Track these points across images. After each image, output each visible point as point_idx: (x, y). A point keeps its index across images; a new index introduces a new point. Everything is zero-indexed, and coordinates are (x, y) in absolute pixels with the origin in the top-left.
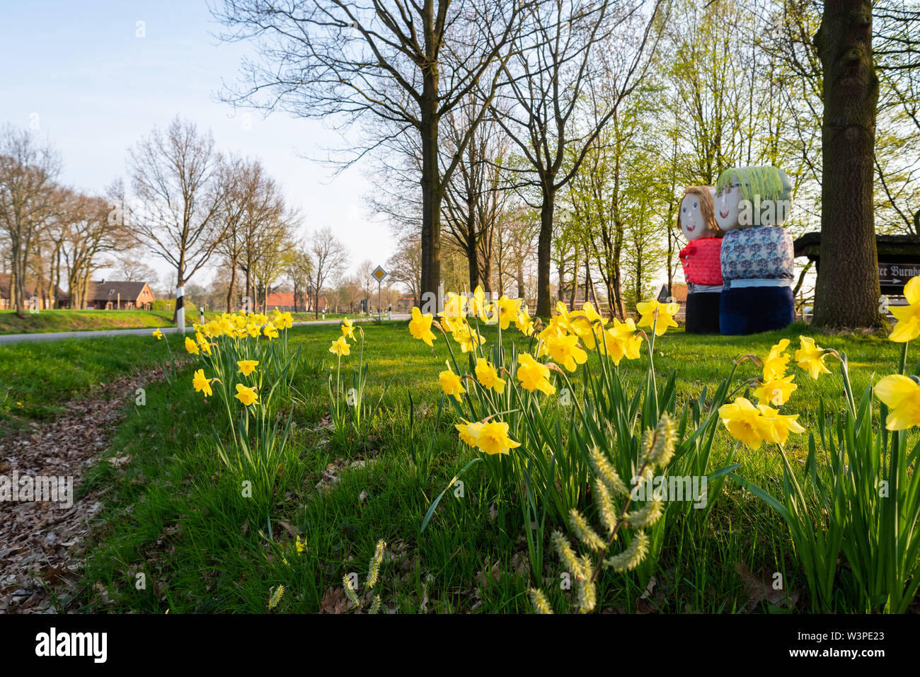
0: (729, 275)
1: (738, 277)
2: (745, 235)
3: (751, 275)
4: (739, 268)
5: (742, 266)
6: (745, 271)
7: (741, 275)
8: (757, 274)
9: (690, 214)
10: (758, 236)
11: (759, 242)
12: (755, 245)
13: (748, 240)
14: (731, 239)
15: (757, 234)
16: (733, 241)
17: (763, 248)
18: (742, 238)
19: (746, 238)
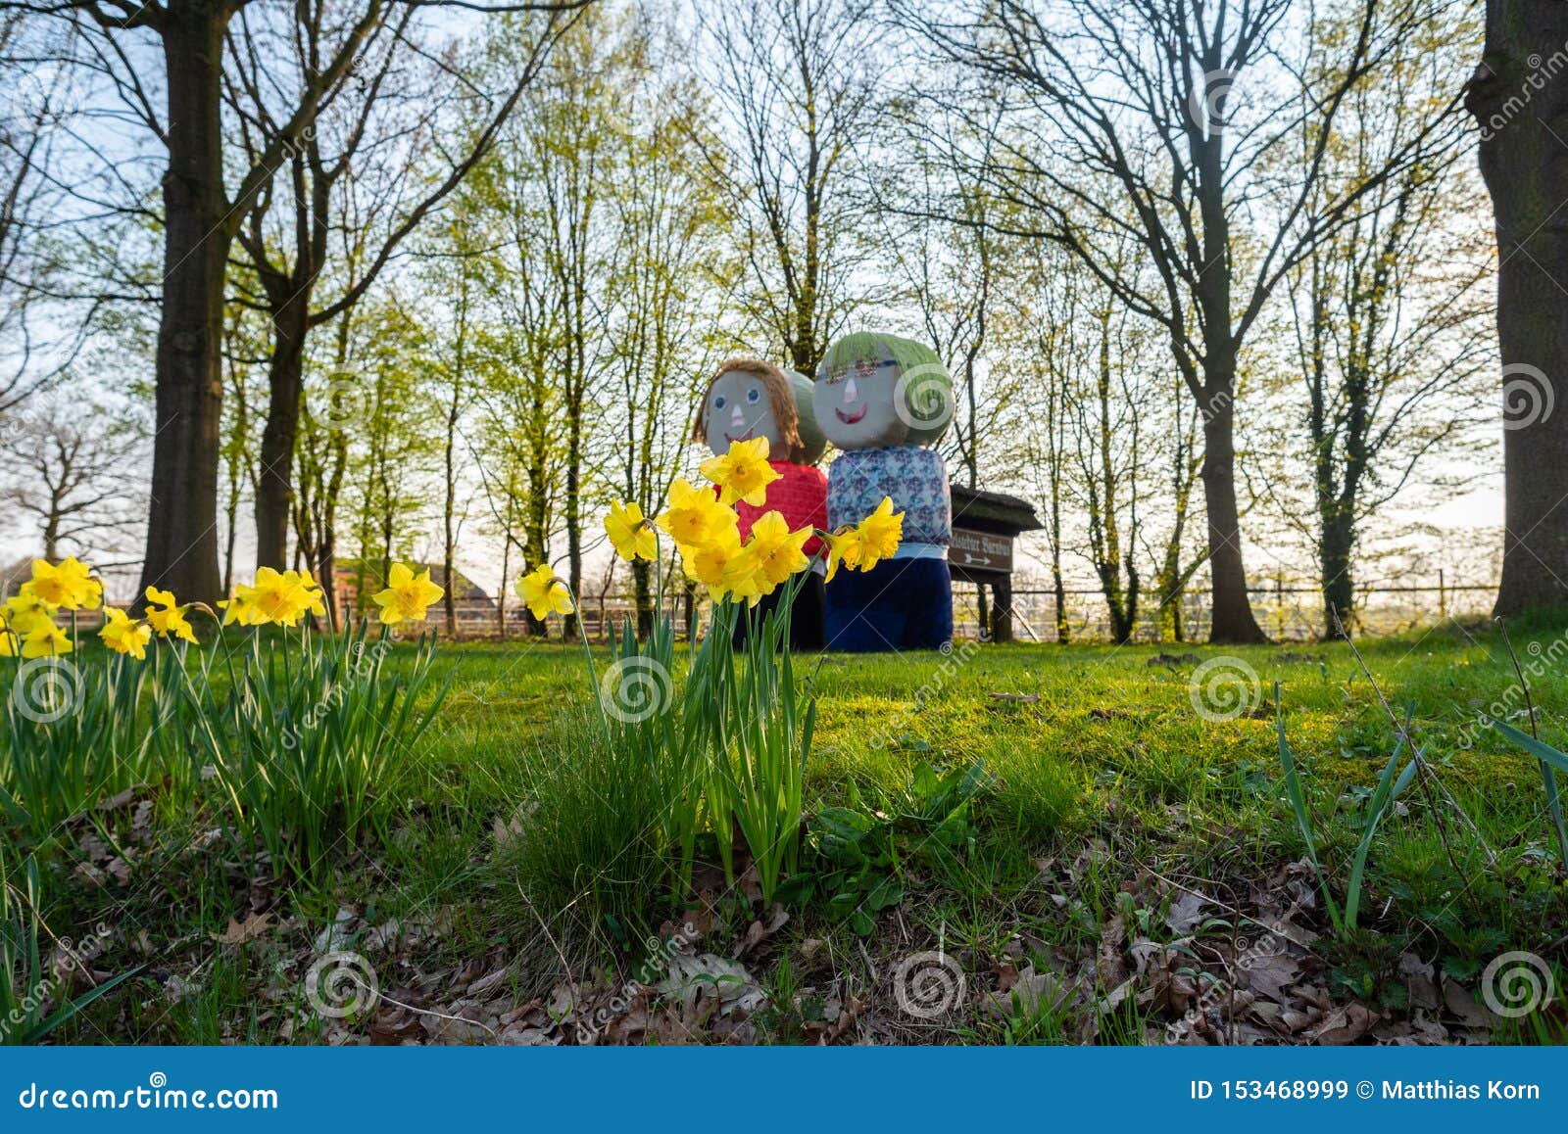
2: (898, 459)
8: (920, 534)
9: (737, 411)
10: (917, 464)
11: (920, 475)
12: (915, 479)
13: (902, 469)
14: (870, 466)
15: (916, 459)
16: (875, 469)
17: (926, 486)
18: (892, 464)
19: (900, 464)
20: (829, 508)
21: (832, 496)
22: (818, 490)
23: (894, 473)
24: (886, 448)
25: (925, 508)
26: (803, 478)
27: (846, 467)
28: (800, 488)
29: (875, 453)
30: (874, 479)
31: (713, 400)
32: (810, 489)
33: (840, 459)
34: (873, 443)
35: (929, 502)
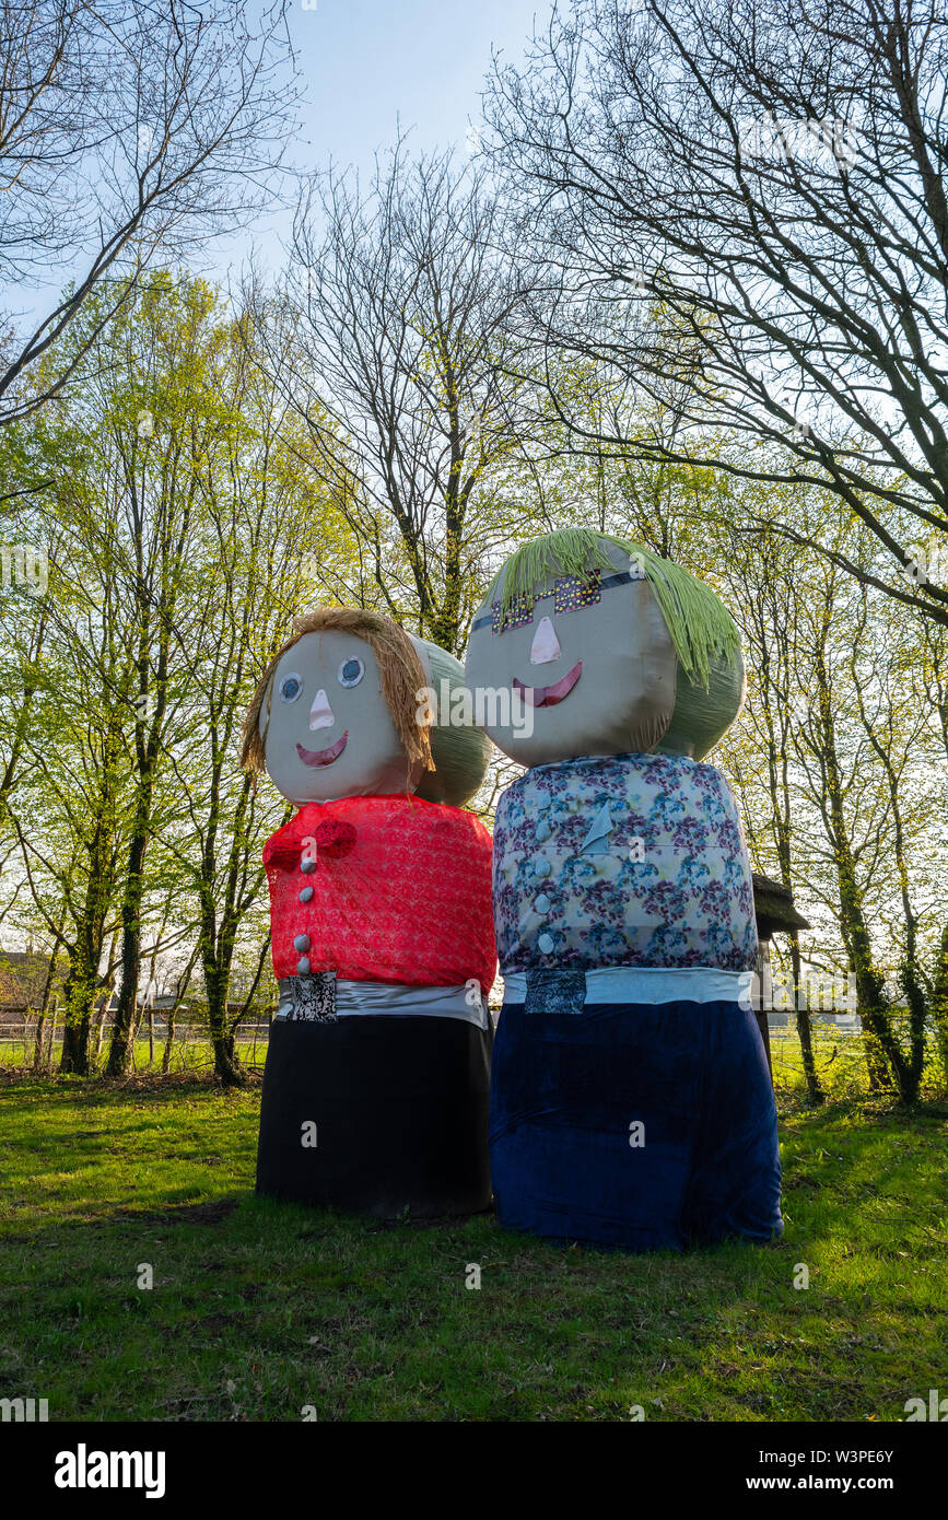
0: (584, 948)
1: (630, 958)
2: (650, 780)
3: (683, 948)
4: (636, 914)
5: (651, 909)
6: (660, 931)
7: (643, 944)
8: (702, 946)
9: (321, 701)
10: (689, 789)
11: (698, 815)
12: (688, 823)
13: (661, 799)
14: (590, 792)
15: (686, 781)
16: (602, 799)
17: (712, 839)
18: (639, 790)
19: (656, 790)
20: (497, 886)
21: (508, 860)
22: (473, 853)
23: (645, 809)
24: (622, 756)
25: (713, 886)
26: (445, 827)
27: (536, 796)
28: (436, 846)
29: (600, 766)
30: (602, 820)
31: (279, 684)
32: (457, 849)
33: (523, 781)
34: (599, 744)
35: (719, 873)
